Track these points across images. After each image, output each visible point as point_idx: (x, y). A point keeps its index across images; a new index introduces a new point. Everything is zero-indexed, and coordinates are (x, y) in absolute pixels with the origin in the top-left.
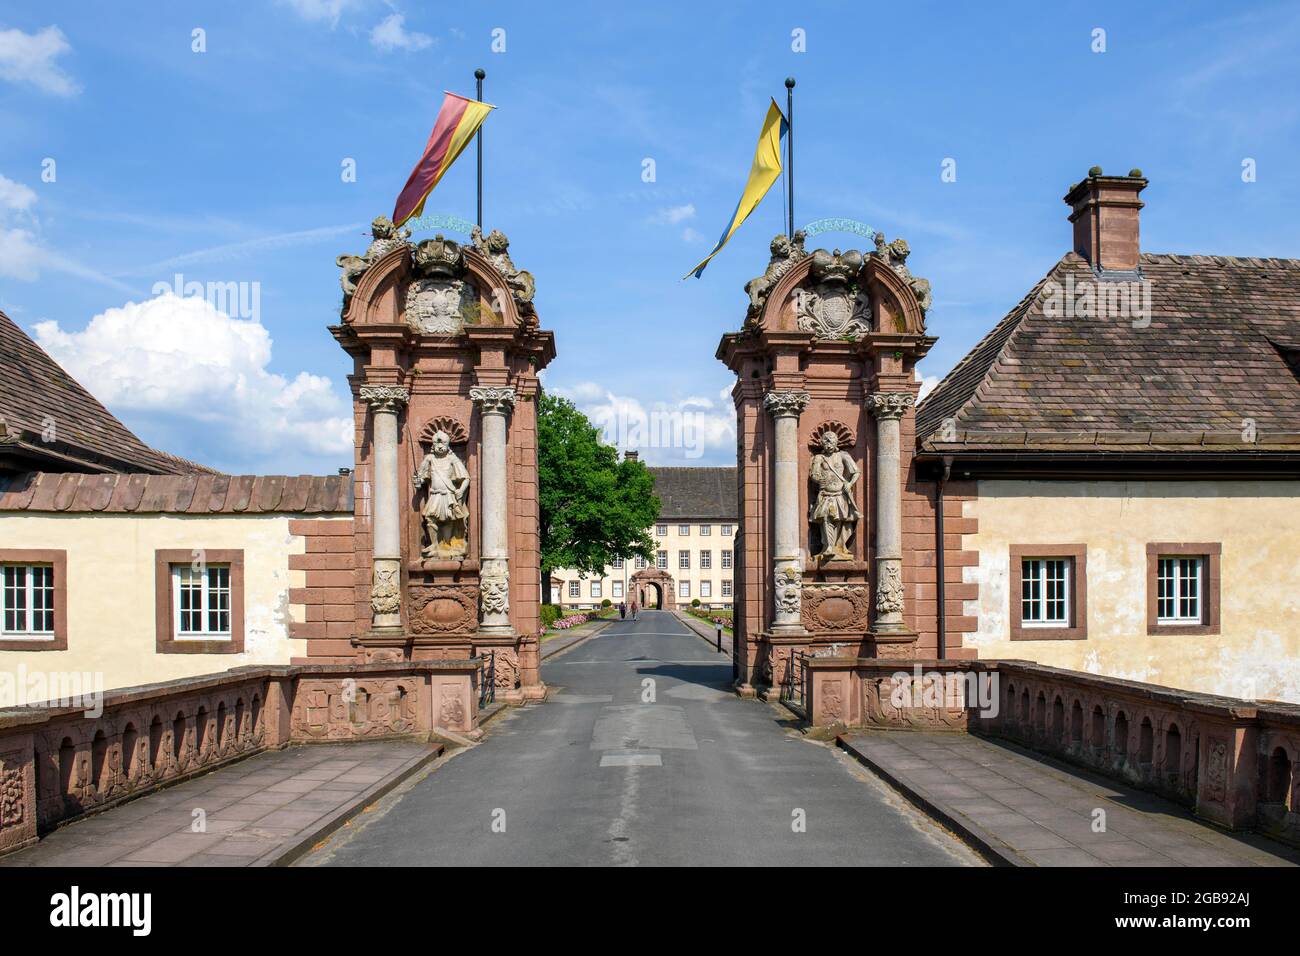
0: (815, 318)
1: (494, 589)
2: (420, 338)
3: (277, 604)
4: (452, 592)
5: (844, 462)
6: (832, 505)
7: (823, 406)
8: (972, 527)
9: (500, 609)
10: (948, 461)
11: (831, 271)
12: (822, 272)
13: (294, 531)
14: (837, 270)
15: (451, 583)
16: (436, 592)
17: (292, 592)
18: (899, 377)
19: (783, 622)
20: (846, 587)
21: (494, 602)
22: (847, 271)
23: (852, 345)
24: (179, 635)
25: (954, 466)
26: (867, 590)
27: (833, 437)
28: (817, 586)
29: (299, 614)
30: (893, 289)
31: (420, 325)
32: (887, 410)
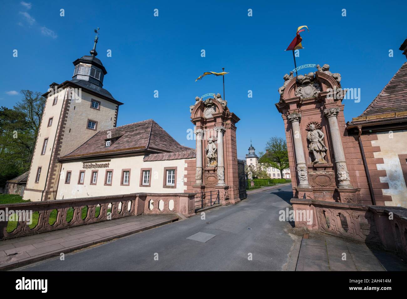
0: (302, 94)
1: (219, 174)
2: (206, 119)
3: (182, 178)
4: (213, 175)
5: (318, 133)
6: (316, 146)
7: (309, 117)
8: (378, 149)
9: (221, 179)
10: (360, 127)
11: (304, 80)
12: (301, 81)
13: (186, 162)
14: (305, 79)
15: (213, 173)
16: (210, 175)
17: (185, 175)
18: (333, 103)
19: (302, 184)
20: (326, 172)
21: (219, 177)
22: (309, 78)
23: (316, 98)
24: (168, 184)
25: (363, 128)
26: (334, 173)
27: (313, 126)
28: (314, 172)
29: (186, 180)
30: (325, 79)
31: (206, 117)
32: (330, 114)
